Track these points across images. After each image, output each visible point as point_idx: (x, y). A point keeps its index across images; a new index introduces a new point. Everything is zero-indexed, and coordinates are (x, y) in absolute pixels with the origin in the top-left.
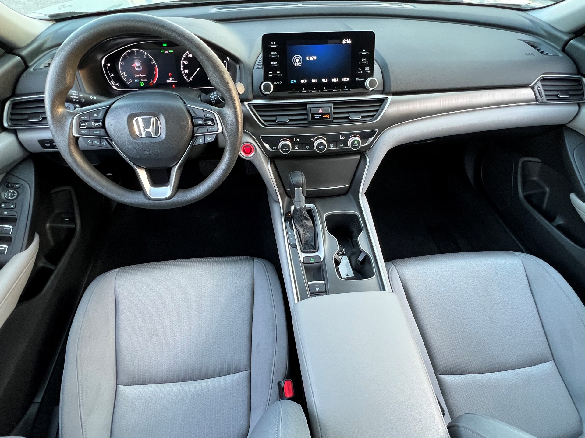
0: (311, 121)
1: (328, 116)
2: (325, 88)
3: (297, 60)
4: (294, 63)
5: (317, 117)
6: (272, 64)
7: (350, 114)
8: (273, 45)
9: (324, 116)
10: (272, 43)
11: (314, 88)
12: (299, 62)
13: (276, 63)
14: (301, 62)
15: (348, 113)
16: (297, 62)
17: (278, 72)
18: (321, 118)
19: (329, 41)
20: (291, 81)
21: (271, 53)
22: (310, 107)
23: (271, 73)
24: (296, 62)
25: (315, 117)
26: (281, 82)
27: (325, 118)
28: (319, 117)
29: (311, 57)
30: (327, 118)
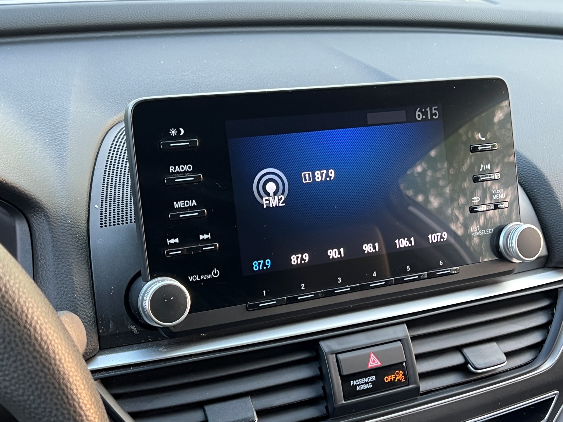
0: (343, 407)
1: (400, 376)
2: (375, 274)
3: (271, 187)
4: (262, 197)
5: (364, 387)
6: (180, 209)
7: (466, 351)
8: (178, 137)
9: (388, 379)
10: (173, 132)
11: (340, 279)
12: (275, 194)
13: (194, 203)
14: (283, 194)
15: (459, 349)
16: (272, 194)
17: (201, 237)
18: (378, 386)
19: (371, 117)
20: (255, 264)
21: (172, 169)
22: (332, 353)
23: (177, 240)
24: (268, 194)
25: (358, 389)
26: (215, 273)
27: (393, 384)
28: (370, 386)
29: (318, 174)
30: (399, 384)
